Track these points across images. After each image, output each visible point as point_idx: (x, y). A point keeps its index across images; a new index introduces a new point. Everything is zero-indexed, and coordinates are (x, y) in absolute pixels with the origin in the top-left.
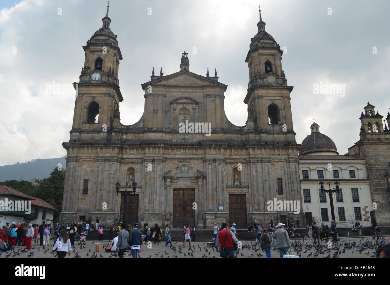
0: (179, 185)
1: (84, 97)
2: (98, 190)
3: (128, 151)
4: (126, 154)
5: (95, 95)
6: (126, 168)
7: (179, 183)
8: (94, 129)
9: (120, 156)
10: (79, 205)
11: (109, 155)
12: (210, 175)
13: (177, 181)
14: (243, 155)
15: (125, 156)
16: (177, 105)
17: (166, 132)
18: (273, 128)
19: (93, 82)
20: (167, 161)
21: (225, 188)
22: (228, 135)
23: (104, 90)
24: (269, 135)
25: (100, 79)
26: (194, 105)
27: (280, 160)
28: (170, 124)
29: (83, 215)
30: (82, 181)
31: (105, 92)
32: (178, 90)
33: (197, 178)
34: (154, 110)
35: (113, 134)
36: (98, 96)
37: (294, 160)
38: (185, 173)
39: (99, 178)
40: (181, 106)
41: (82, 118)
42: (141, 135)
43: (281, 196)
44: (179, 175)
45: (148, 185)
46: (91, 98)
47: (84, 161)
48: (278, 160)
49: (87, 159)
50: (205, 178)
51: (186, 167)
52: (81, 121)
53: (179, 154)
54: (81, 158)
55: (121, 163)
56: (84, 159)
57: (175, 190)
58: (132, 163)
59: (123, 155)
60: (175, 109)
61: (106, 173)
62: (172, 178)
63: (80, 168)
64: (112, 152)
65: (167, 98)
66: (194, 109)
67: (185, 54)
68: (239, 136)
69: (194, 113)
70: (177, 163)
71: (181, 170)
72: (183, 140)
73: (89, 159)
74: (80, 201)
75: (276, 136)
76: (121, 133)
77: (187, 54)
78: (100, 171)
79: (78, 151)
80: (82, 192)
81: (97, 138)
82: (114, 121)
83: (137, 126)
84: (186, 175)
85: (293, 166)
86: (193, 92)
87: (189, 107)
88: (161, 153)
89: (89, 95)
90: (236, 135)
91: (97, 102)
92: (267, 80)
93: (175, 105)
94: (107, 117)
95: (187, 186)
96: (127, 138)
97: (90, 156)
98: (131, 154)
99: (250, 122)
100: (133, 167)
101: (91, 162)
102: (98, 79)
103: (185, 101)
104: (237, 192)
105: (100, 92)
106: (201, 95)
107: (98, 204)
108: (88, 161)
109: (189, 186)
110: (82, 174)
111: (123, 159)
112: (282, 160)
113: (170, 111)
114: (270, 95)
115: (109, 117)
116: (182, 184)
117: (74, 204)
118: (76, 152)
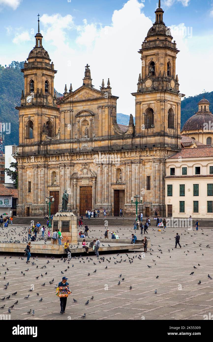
0: (82, 184)
1: (24, 118)
2: (35, 189)
3: (51, 159)
4: (50, 161)
5: (30, 116)
6: (51, 171)
7: (82, 182)
8: (32, 143)
9: (47, 163)
10: (27, 200)
11: (40, 163)
12: (99, 175)
13: (81, 180)
14: (123, 158)
15: (50, 163)
16: (80, 118)
17: (73, 143)
18: (148, 131)
19: (27, 104)
20: (76, 165)
21: (110, 185)
22: (114, 141)
23: (34, 110)
24: (143, 138)
25: (32, 101)
26: (91, 117)
27: (149, 161)
28: (76, 135)
29: (28, 206)
30: (27, 183)
31: (35, 112)
32: (81, 104)
33: (92, 178)
34: (65, 124)
35: (42, 146)
36: (32, 115)
37: (157, 161)
38: (86, 174)
39: (35, 181)
40: (82, 119)
41: (24, 135)
42: (58, 146)
43: (149, 191)
44: (82, 176)
45: (62, 184)
46: (27, 118)
47: (28, 168)
48: (147, 161)
49: (29, 167)
50: (96, 178)
51: (86, 170)
52: (24, 138)
53: (81, 160)
54: (25, 166)
55: (48, 169)
56: (27, 167)
57: (81, 187)
58: (54, 168)
59: (48, 162)
60: (79, 122)
61: (39, 176)
62: (77, 179)
63: (25, 174)
64: (41, 161)
65: (74, 113)
66: (91, 120)
67: (87, 66)
68: (121, 141)
69: (91, 124)
70: (81, 166)
71: (83, 172)
72: (84, 148)
73: (30, 167)
74: (27, 196)
75: (148, 139)
76: (46, 145)
77: (89, 66)
78: (35, 176)
79: (22, 161)
80: (27, 191)
81: (33, 150)
82: (43, 135)
83: (56, 138)
84: (86, 176)
85: (157, 166)
86: (91, 105)
87: (88, 119)
88: (69, 160)
89: (26, 116)
90: (119, 141)
91: (32, 121)
92: (145, 84)
93: (78, 118)
94: (37, 133)
95: (87, 185)
96: (51, 149)
97: (30, 164)
98: (53, 162)
99: (130, 128)
100: (55, 171)
101: (31, 169)
102: (31, 101)
103: (85, 114)
104: (119, 188)
105: (32, 113)
106: (96, 106)
107: (35, 199)
108: (29, 168)
109: (88, 184)
110: (27, 178)
111: (48, 165)
112: (151, 161)
113: (76, 123)
114: (146, 100)
115: (39, 133)
116: (84, 183)
117: (23, 199)
118: (21, 162)
